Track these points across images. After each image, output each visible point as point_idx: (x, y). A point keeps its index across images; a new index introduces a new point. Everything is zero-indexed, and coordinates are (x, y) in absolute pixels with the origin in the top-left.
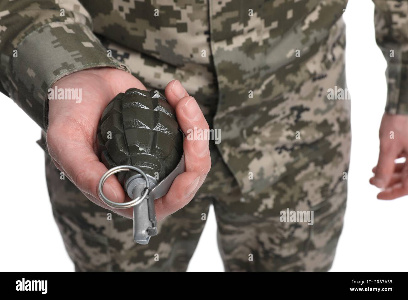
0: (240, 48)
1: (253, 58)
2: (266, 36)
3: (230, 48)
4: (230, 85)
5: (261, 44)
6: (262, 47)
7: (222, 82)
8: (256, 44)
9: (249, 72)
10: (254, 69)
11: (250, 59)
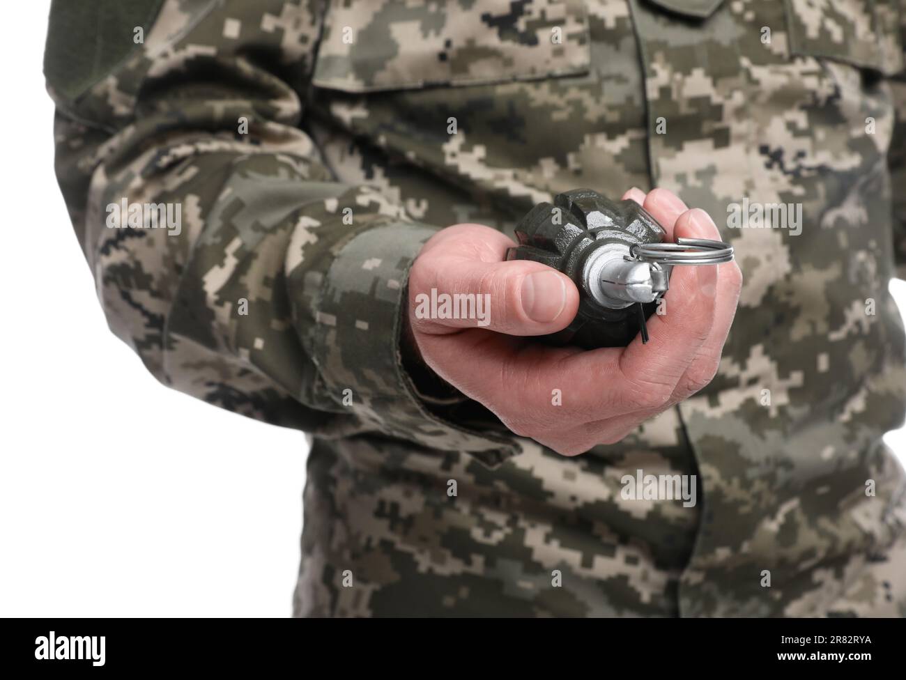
0: (736, 414)
1: (763, 437)
2: (783, 399)
3: (717, 412)
4: (723, 484)
5: (773, 413)
6: (775, 420)
7: (709, 478)
8: (764, 411)
9: (757, 464)
10: (768, 460)
11: (756, 439)
